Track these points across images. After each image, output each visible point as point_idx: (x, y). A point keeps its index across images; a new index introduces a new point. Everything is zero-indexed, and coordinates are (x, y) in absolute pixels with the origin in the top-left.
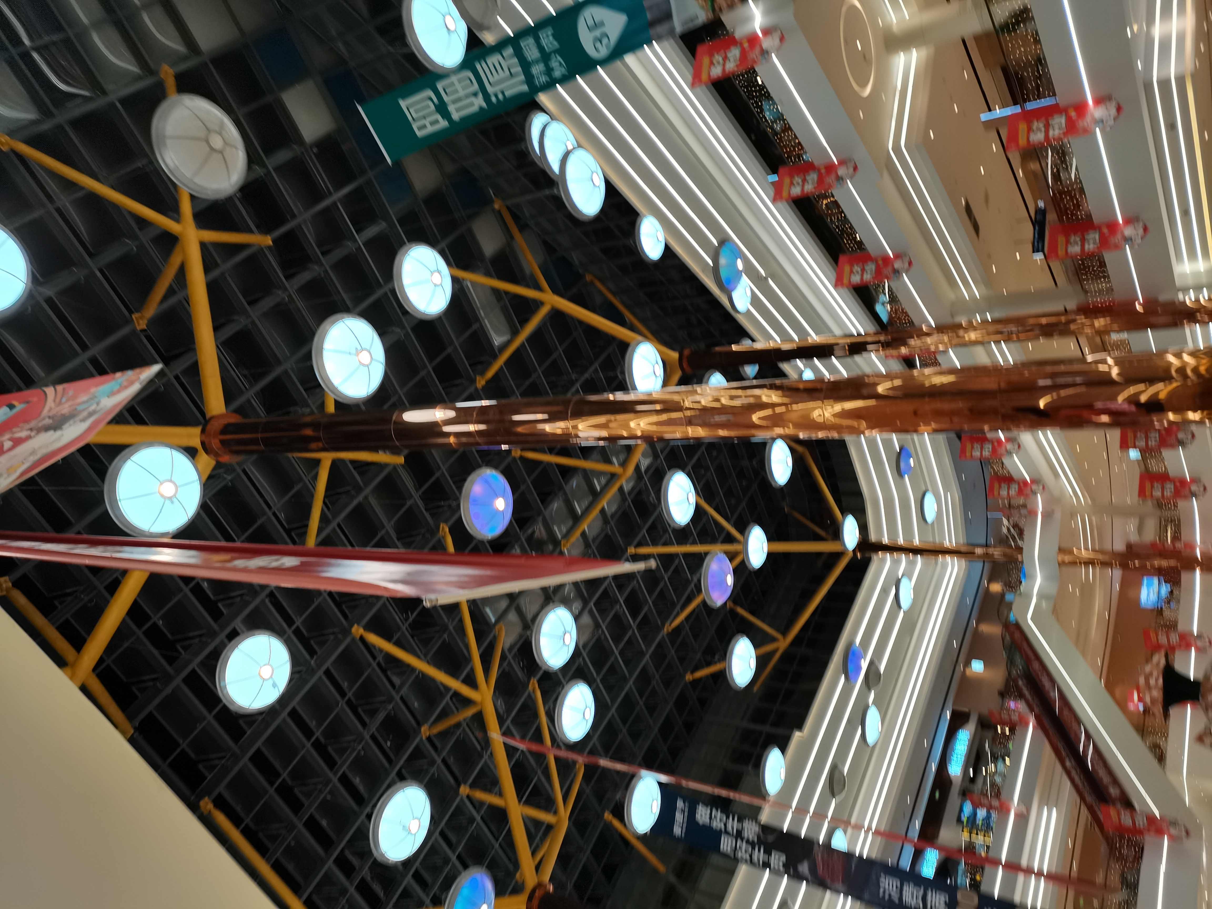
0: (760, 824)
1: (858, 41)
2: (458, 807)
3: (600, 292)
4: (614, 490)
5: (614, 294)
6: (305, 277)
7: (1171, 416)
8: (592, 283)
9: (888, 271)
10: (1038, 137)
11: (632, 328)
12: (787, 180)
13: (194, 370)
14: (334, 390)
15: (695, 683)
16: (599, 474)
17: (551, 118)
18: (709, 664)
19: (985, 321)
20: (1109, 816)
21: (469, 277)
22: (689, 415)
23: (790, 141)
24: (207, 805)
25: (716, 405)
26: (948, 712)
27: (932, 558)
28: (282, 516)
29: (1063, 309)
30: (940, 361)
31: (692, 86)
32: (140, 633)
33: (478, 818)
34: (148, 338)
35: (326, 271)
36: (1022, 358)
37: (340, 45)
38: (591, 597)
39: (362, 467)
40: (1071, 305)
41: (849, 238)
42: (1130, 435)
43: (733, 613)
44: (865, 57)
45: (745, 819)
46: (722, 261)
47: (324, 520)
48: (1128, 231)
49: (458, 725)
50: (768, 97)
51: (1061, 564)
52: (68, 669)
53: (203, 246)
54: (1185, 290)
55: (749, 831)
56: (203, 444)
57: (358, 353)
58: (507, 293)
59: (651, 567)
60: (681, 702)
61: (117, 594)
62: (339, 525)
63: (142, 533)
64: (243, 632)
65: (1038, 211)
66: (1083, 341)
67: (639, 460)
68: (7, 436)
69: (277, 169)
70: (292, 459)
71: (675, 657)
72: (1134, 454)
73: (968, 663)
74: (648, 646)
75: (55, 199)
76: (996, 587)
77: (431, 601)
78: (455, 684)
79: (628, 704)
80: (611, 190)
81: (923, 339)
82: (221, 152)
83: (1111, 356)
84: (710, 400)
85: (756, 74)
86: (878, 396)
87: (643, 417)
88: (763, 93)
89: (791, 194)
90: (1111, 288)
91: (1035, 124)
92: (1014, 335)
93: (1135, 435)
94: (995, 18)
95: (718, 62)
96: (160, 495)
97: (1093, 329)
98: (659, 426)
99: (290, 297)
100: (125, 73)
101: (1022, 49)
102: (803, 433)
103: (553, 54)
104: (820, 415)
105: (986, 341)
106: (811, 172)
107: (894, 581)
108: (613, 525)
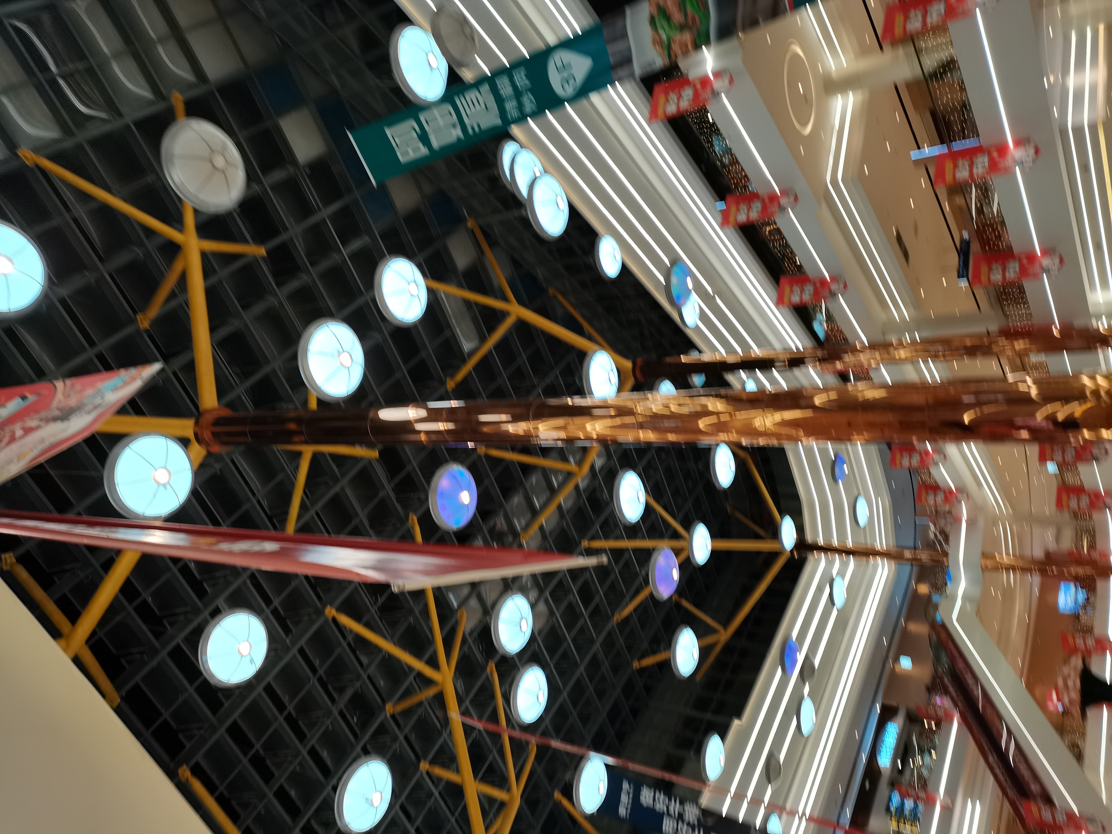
0: (700, 808)
1: (800, 84)
2: (418, 783)
3: (562, 305)
4: (570, 488)
5: (574, 306)
6: (294, 285)
7: (1086, 434)
8: (555, 297)
9: (826, 293)
10: (963, 174)
11: (590, 338)
12: (733, 209)
13: (191, 367)
14: (317, 389)
15: (642, 671)
16: (556, 472)
17: (521, 147)
18: (654, 652)
19: (913, 341)
20: (1031, 811)
21: (442, 288)
22: (641, 421)
23: (737, 173)
24: (185, 772)
25: (666, 412)
26: (877, 704)
27: (864, 559)
28: (265, 503)
29: (986, 330)
30: (872, 376)
31: (649, 122)
32: (130, 609)
33: (436, 794)
34: (151, 337)
35: (314, 281)
36: (948, 375)
37: (335, 80)
38: (546, 585)
39: (339, 459)
40: (994, 327)
41: (790, 262)
42: (1048, 450)
43: (678, 606)
44: (806, 99)
45: (686, 801)
46: (674, 280)
47: (303, 507)
48: (1046, 262)
49: (420, 704)
50: (718, 133)
51: (984, 569)
52: (63, 642)
53: (204, 256)
54: (1099, 317)
55: (690, 814)
56: (196, 435)
57: (339, 354)
58: (477, 304)
59: (603, 562)
60: (628, 689)
61: (111, 573)
62: (317, 514)
63: (137, 516)
64: (225, 610)
65: (962, 240)
66: (1004, 361)
67: (594, 461)
69: (273, 188)
70: (277, 451)
71: (624, 646)
72: (1051, 467)
73: (897, 660)
74: (599, 633)
75: (72, 209)
76: (923, 589)
77: (398, 587)
78: (419, 665)
79: (579, 688)
80: (574, 213)
81: (856, 355)
82: (223, 172)
83: (1030, 376)
84: (661, 407)
85: (708, 112)
86: (814, 407)
87: (598, 420)
88: (714, 130)
89: (738, 221)
90: (1031, 314)
91: (960, 162)
92: (941, 353)
93: (1052, 450)
94: (925, 67)
95: (673, 100)
96: (154, 480)
97: (1014, 351)
98: (613, 429)
99: (280, 303)
100: (140, 98)
101: (949, 96)
102: (745, 440)
103: (525, 92)
104: (762, 424)
105: (914, 358)
106: (756, 201)
107: (828, 580)
108: (568, 519)
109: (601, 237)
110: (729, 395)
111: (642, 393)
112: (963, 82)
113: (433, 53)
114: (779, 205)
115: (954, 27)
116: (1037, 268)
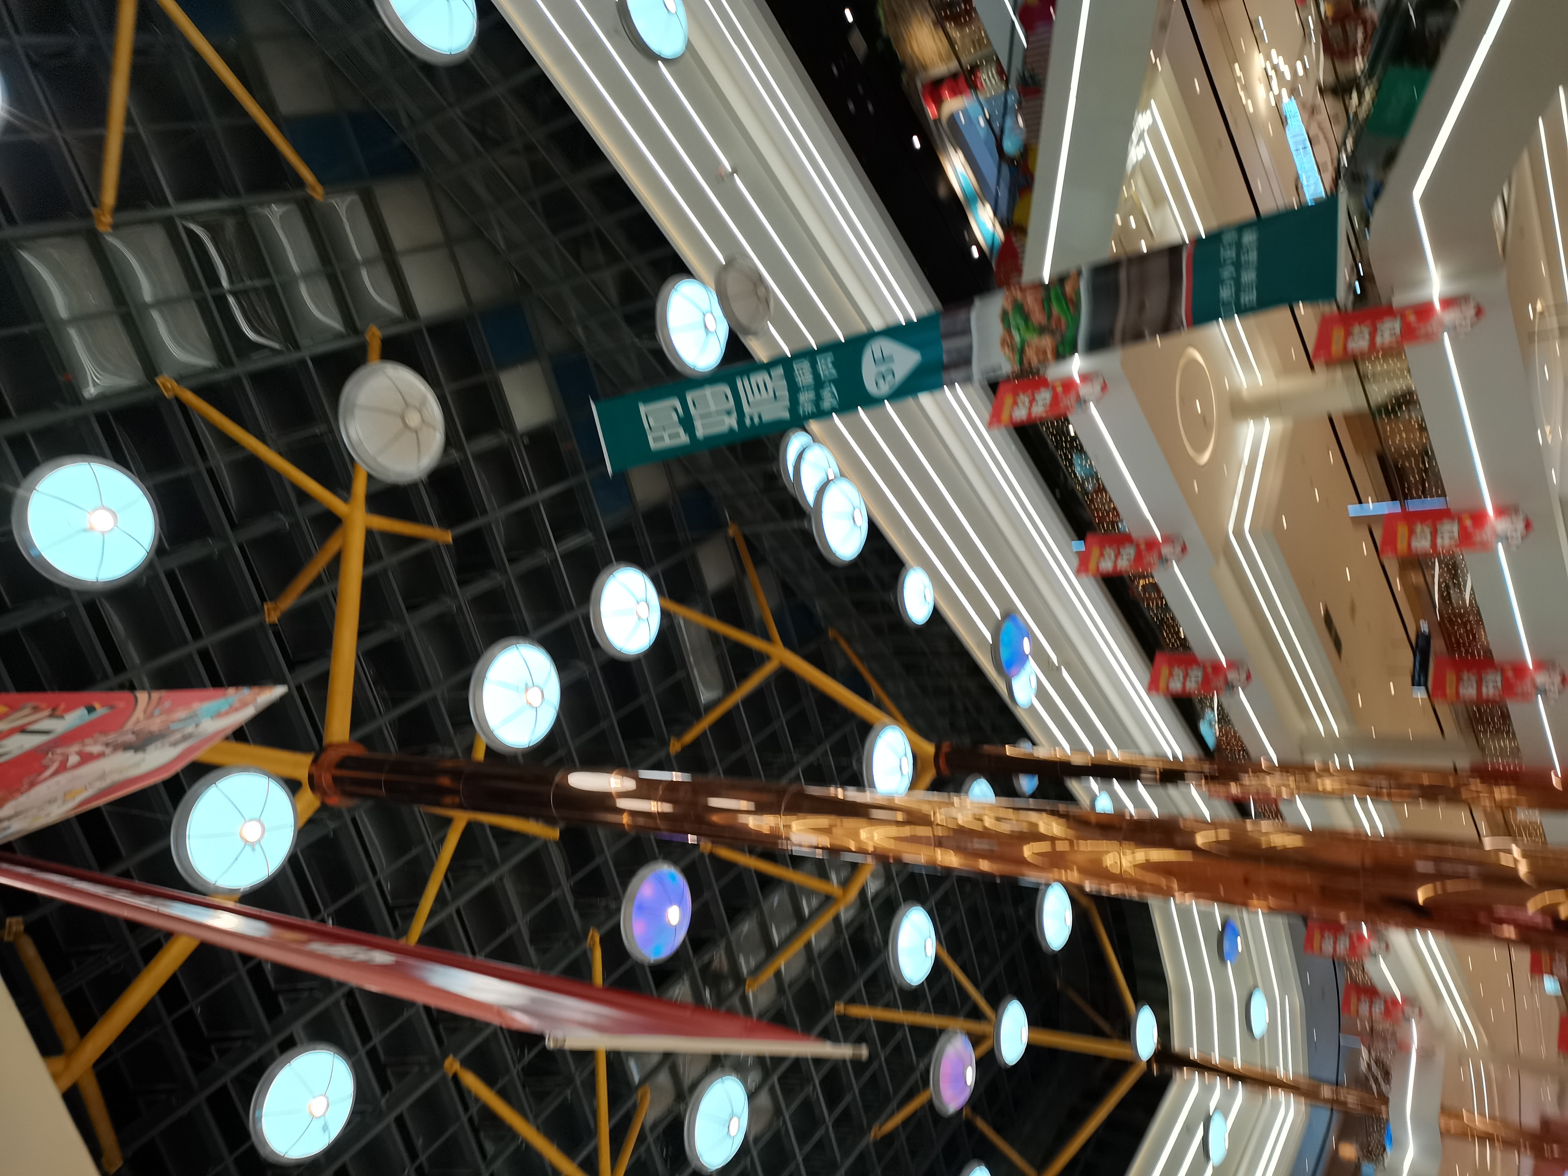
1: (1197, 401)
3: (844, 654)
4: (826, 918)
5: (861, 658)
6: (482, 586)
8: (835, 641)
9: (1220, 682)
10: (1422, 543)
11: (879, 705)
12: (1095, 552)
14: (489, 733)
16: (810, 893)
17: (814, 441)
19: (1345, 768)
21: (683, 613)
22: (940, 835)
23: (1103, 504)
25: (977, 826)
27: (1258, 1091)
28: (388, 887)
29: (1452, 765)
30: (1283, 812)
31: (989, 426)
32: (168, 1021)
34: (277, 635)
35: (509, 583)
36: (1396, 828)
37: (580, 331)
38: (775, 1068)
39: (504, 836)
40: (1464, 763)
41: (1170, 631)
42: (1545, 957)
43: (970, 1127)
44: (1205, 420)
46: (1004, 638)
47: (441, 900)
48: (1541, 679)
50: (1081, 450)
51: (1445, 1134)
52: (61, 1061)
53: (370, 534)
56: (311, 777)
57: (527, 688)
58: (726, 639)
59: (860, 1056)
61: (153, 964)
62: (458, 912)
63: (205, 886)
64: (302, 1043)
65: (1419, 634)
66: (1478, 815)
67: (867, 883)
68: (75, 748)
69: (476, 456)
70: (418, 814)
72: (1551, 985)
75: (209, 457)
76: (1349, 1151)
77: (556, 1041)
78: (568, 1167)
80: (874, 532)
81: (1261, 777)
82: (416, 432)
83: (1517, 845)
84: (970, 818)
85: (1069, 423)
86: (1195, 849)
87: (878, 827)
88: (1075, 445)
89: (1100, 568)
90: (1518, 748)
91: (1419, 528)
92: (1385, 791)
93: (1552, 960)
94: (1371, 397)
95: (1024, 403)
96: (242, 837)
97: (1493, 801)
98: (898, 842)
99: (460, 608)
100: (326, 328)
101: (1404, 435)
102: (1090, 883)
103: (828, 383)
104: (1116, 863)
105: (1346, 794)
106: (1127, 545)
107: (1203, 1117)
108: (819, 967)
109: (908, 568)
110: (1071, 814)
111: (946, 794)
112: (1423, 420)
113: (712, 313)
114: (1160, 556)
115: (1412, 351)
116: (1527, 686)
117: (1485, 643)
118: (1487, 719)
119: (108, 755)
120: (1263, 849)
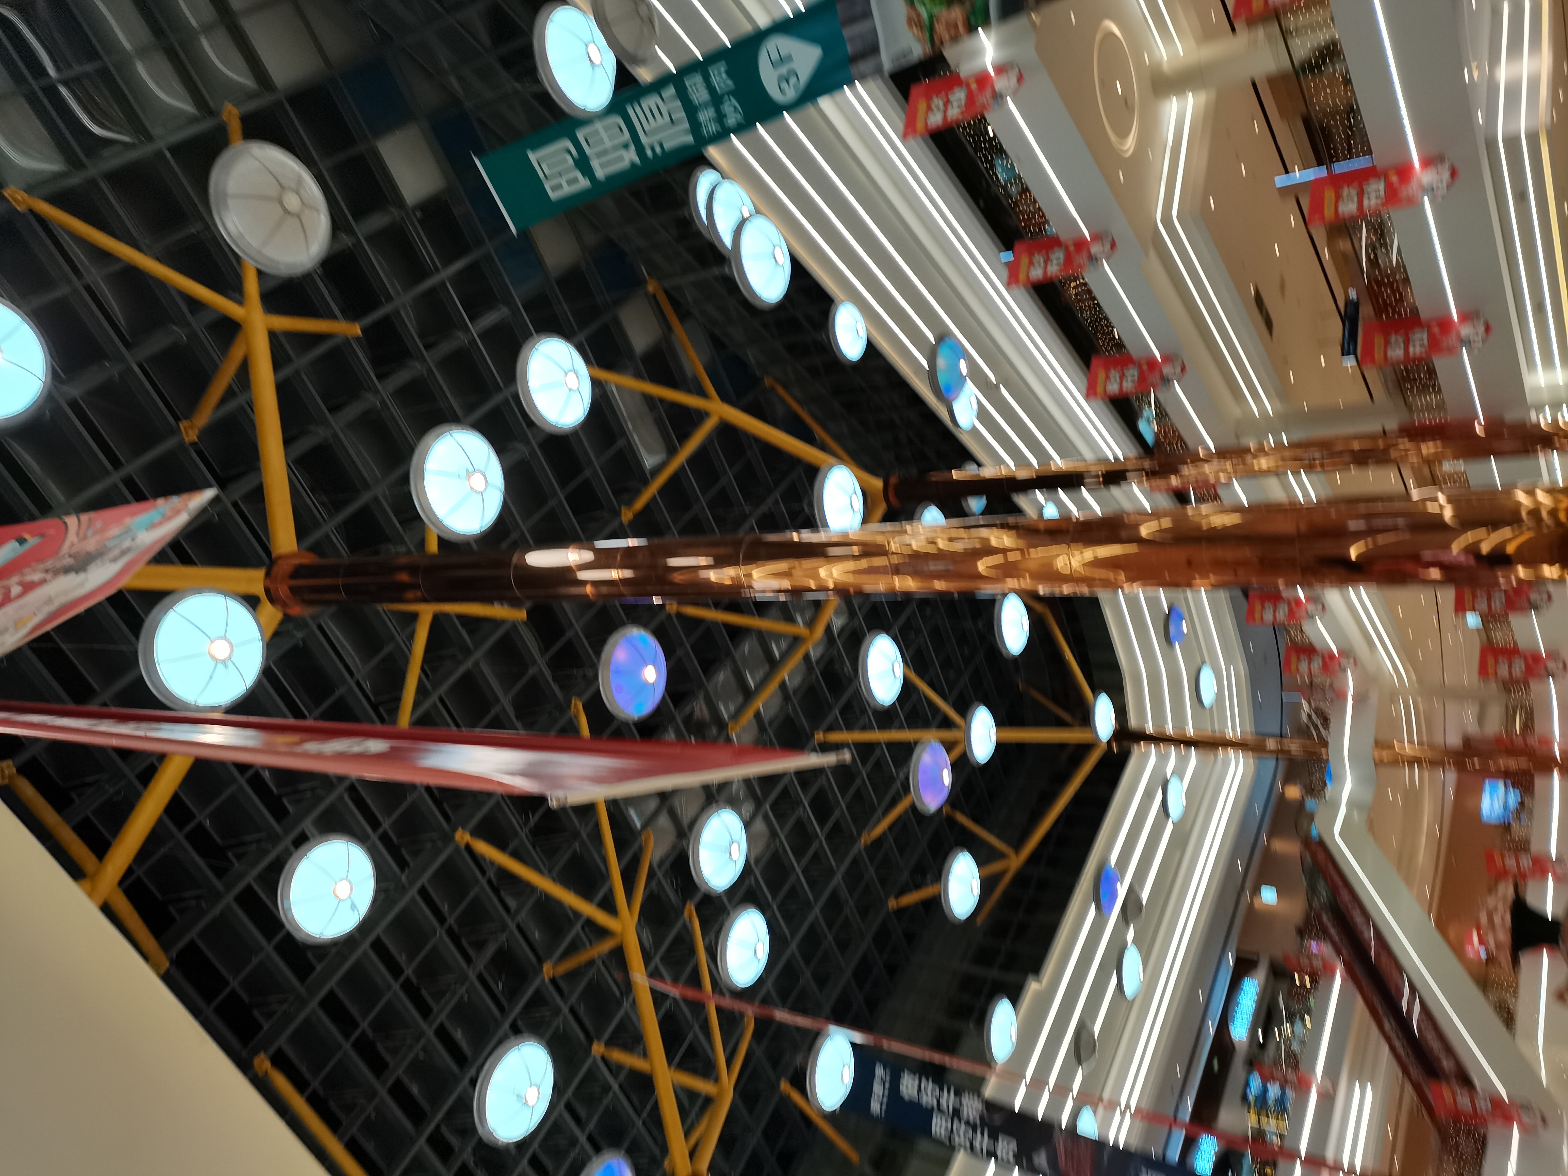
0: (983, 1100)
1: (1118, 83)
2: (590, 1072)
3: (783, 401)
4: (797, 657)
5: (800, 402)
6: (402, 377)
7: (1521, 571)
8: (773, 389)
9: (1155, 378)
10: (1349, 207)
11: (823, 448)
12: (1025, 260)
13: (258, 495)
14: (438, 523)
15: (901, 912)
16: (778, 637)
17: (723, 178)
18: (918, 886)
19: (1279, 445)
20: (1441, 1096)
21: (614, 379)
22: (897, 562)
23: (1028, 206)
24: (263, 1063)
25: (931, 549)
26: (1230, 954)
27: (1211, 752)
28: (367, 686)
29: (1381, 429)
30: (1220, 494)
31: (904, 137)
32: (180, 836)
33: (616, 1087)
34: (200, 453)
35: (430, 370)
36: (1327, 493)
37: (453, 80)
38: (766, 795)
39: (472, 623)
40: (1392, 425)
41: (1105, 337)
42: (1468, 596)
43: (951, 821)
44: (1126, 103)
45: (964, 1092)
46: (941, 362)
47: (422, 691)
48: (1465, 331)
49: (591, 963)
50: (1000, 151)
51: (1379, 763)
52: (87, 884)
53: (273, 336)
54: (1540, 409)
55: (970, 1109)
56: (267, 591)
57: (469, 474)
58: (662, 400)
59: (845, 761)
60: (882, 937)
61: (152, 785)
62: (441, 700)
63: (186, 706)
64: (314, 836)
65: (1348, 302)
66: (1406, 472)
67: (831, 620)
68: (15, 579)
69: (369, 238)
70: (382, 612)
71: (875, 878)
72: (1473, 620)
73: (1256, 891)
74: (839, 861)
75: (84, 273)
76: (1293, 792)
77: (558, 800)
78: (588, 909)
79: (812, 938)
80: (798, 269)
81: (1199, 466)
82: (298, 216)
83: (1443, 493)
84: (924, 543)
85: (987, 123)
86: (1140, 541)
87: (836, 564)
88: (994, 144)
89: (1030, 277)
90: (1443, 402)
91: (1345, 191)
92: (1317, 462)
93: (1474, 596)
94: (1294, 54)
95: (938, 107)
96: (211, 657)
97: (1420, 457)
98: (856, 575)
99: (383, 402)
100: (177, 113)
101: (1328, 91)
102: (1043, 587)
103: (726, 97)
104: (1066, 564)
105: (1281, 470)
106: (1056, 249)
107: (1161, 782)
108: (796, 703)
109: (837, 303)
110: (1020, 525)
111: (897, 523)
112: (1347, 72)
113: (594, 43)
116: (1452, 339)
117: (1412, 301)
118: (1414, 376)
119: (50, 581)
120: (1205, 531)
